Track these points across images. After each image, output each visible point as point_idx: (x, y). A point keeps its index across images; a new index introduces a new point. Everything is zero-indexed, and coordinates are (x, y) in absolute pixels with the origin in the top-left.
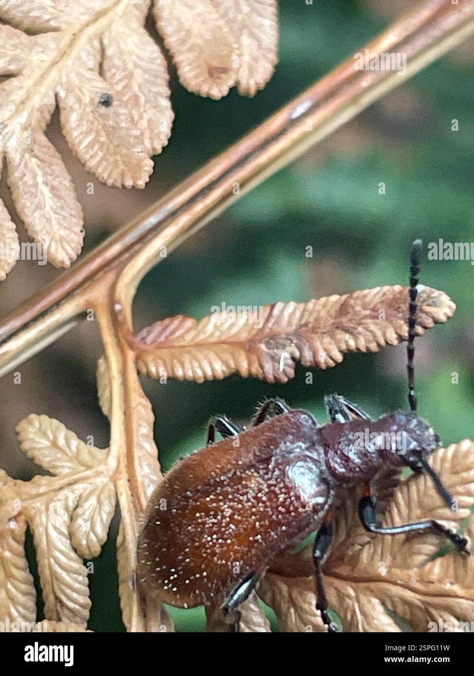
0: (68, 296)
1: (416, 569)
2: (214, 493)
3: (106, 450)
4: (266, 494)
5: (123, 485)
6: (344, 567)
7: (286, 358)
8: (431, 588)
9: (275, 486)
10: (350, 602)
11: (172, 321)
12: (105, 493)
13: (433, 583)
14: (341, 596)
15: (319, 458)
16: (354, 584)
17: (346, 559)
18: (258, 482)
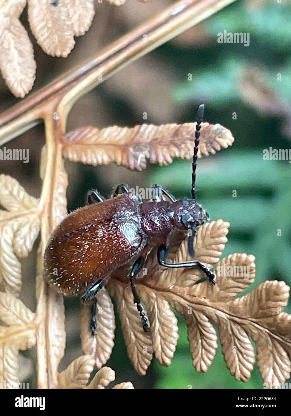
0: (32, 108)
1: (188, 288)
2: (80, 236)
3: (37, 200)
4: (107, 239)
5: (45, 220)
6: (152, 281)
7: (142, 158)
8: (194, 299)
9: (112, 235)
10: (153, 301)
11: (86, 129)
12: (34, 224)
13: (195, 296)
14: (149, 297)
15: (138, 221)
16: (156, 292)
17: (154, 277)
18: (103, 232)
